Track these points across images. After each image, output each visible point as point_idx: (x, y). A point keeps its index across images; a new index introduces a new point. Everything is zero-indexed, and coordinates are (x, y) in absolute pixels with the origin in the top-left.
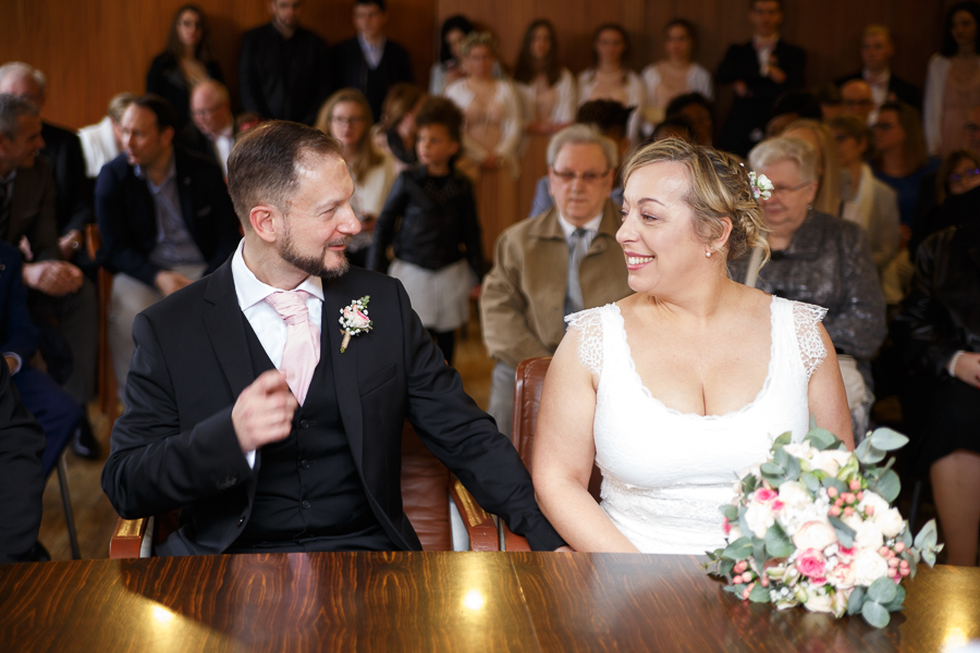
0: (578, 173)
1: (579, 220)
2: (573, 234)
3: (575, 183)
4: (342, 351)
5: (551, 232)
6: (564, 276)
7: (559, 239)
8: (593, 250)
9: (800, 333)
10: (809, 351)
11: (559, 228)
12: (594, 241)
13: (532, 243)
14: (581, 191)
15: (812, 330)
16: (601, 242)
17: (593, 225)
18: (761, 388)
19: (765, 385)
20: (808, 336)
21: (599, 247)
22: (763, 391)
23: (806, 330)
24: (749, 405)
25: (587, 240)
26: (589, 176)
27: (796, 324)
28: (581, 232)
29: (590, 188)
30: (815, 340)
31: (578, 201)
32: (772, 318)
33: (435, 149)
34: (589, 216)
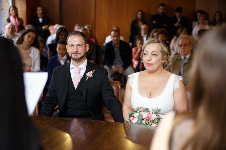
0: (183, 45)
1: (185, 55)
2: (183, 58)
3: (182, 47)
4: (86, 81)
5: (179, 58)
6: (181, 67)
7: (181, 59)
8: (187, 62)
9: (174, 82)
10: (175, 86)
11: (181, 57)
12: (188, 60)
13: (175, 60)
14: (184, 48)
15: (177, 82)
16: (189, 61)
17: (188, 57)
18: (161, 93)
19: (162, 93)
20: (176, 83)
21: (188, 61)
22: (162, 94)
23: (176, 82)
24: (158, 96)
25: (186, 60)
26: (185, 45)
27: (174, 80)
28: (185, 58)
29: (186, 48)
30: (177, 84)
31: (184, 51)
32: (169, 78)
33: (162, 38)
34: (187, 54)
